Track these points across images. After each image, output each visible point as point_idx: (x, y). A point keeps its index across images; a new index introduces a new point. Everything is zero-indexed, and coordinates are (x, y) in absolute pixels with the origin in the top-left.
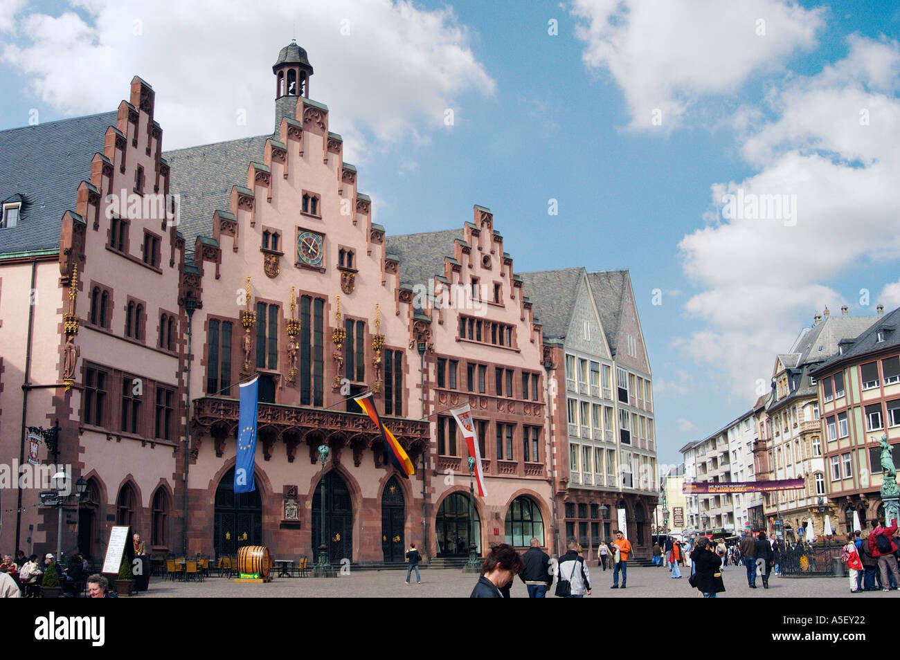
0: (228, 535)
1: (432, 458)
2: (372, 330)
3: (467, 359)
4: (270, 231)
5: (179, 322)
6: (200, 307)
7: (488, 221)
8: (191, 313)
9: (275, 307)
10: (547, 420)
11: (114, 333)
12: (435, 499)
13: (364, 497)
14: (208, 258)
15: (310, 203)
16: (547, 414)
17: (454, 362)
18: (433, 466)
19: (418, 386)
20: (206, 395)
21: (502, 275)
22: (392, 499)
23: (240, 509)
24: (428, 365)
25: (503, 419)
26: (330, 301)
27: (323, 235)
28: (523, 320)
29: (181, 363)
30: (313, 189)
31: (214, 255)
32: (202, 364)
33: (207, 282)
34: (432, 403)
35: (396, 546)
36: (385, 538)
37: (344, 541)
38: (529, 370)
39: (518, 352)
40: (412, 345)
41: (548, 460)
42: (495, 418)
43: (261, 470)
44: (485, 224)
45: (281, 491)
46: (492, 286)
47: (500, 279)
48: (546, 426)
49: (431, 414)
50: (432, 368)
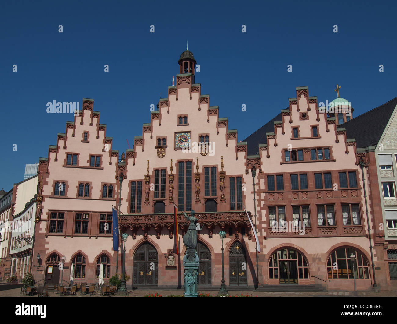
0: (142, 273)
1: (263, 230)
2: (220, 170)
3: (289, 173)
4: (161, 138)
5: (116, 186)
6: (126, 178)
7: (304, 94)
8: (121, 181)
9: (164, 171)
10: (364, 198)
11: (69, 197)
12: (266, 252)
13: (215, 253)
14: (130, 157)
15: (183, 120)
16: (363, 195)
17: (280, 176)
18: (264, 234)
19: (252, 193)
20: (129, 214)
21: (318, 120)
22: (237, 253)
23: (148, 261)
24: (259, 181)
25: (322, 202)
26: (194, 161)
27: (190, 132)
28: (337, 141)
29: (117, 202)
30: (183, 113)
31: (132, 156)
32: (127, 201)
33: (129, 167)
34: (263, 200)
35: (241, 278)
36: (233, 273)
37: (207, 275)
38: (346, 170)
39: (334, 161)
40: (247, 172)
41: (365, 223)
42: (314, 203)
43: (156, 243)
44: (303, 96)
45: (166, 252)
46: (310, 128)
47: (315, 123)
48: (363, 202)
49: (262, 206)
50: (263, 181)
